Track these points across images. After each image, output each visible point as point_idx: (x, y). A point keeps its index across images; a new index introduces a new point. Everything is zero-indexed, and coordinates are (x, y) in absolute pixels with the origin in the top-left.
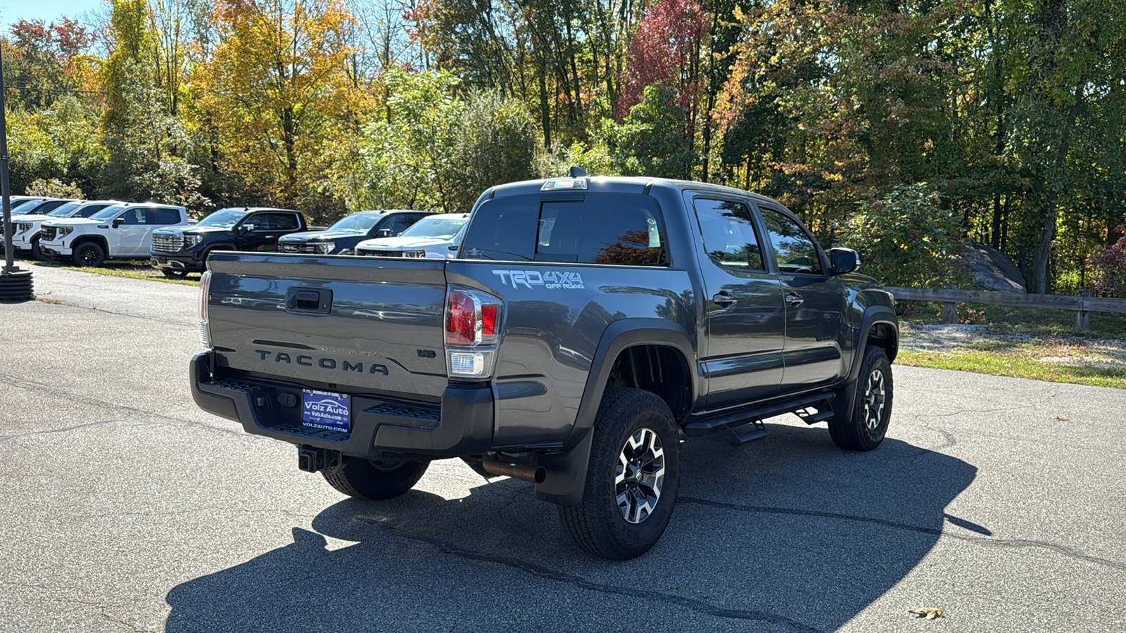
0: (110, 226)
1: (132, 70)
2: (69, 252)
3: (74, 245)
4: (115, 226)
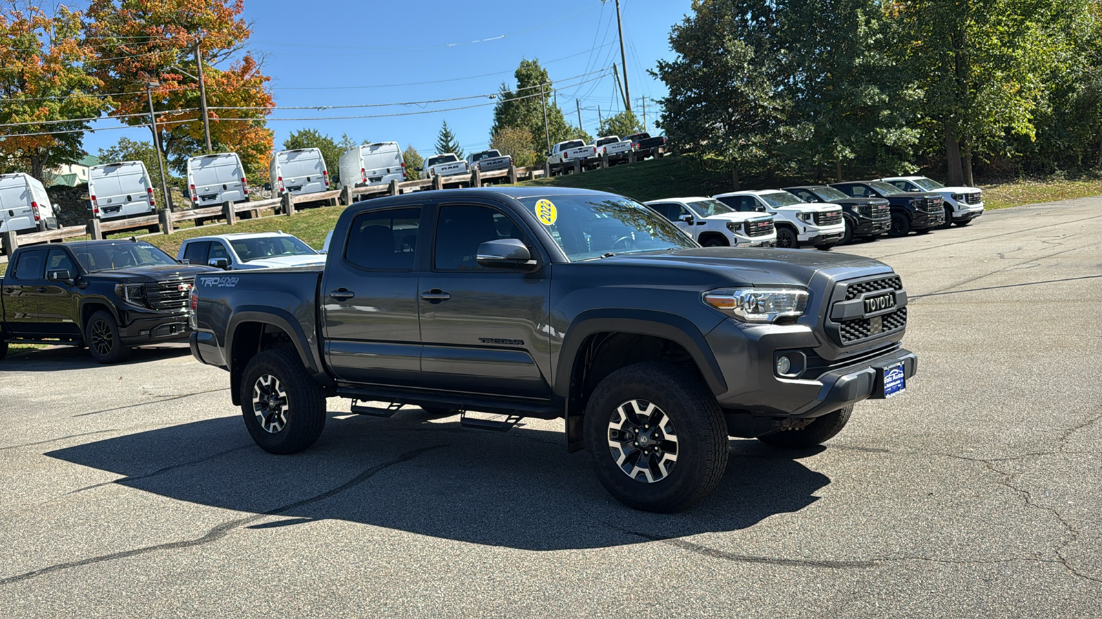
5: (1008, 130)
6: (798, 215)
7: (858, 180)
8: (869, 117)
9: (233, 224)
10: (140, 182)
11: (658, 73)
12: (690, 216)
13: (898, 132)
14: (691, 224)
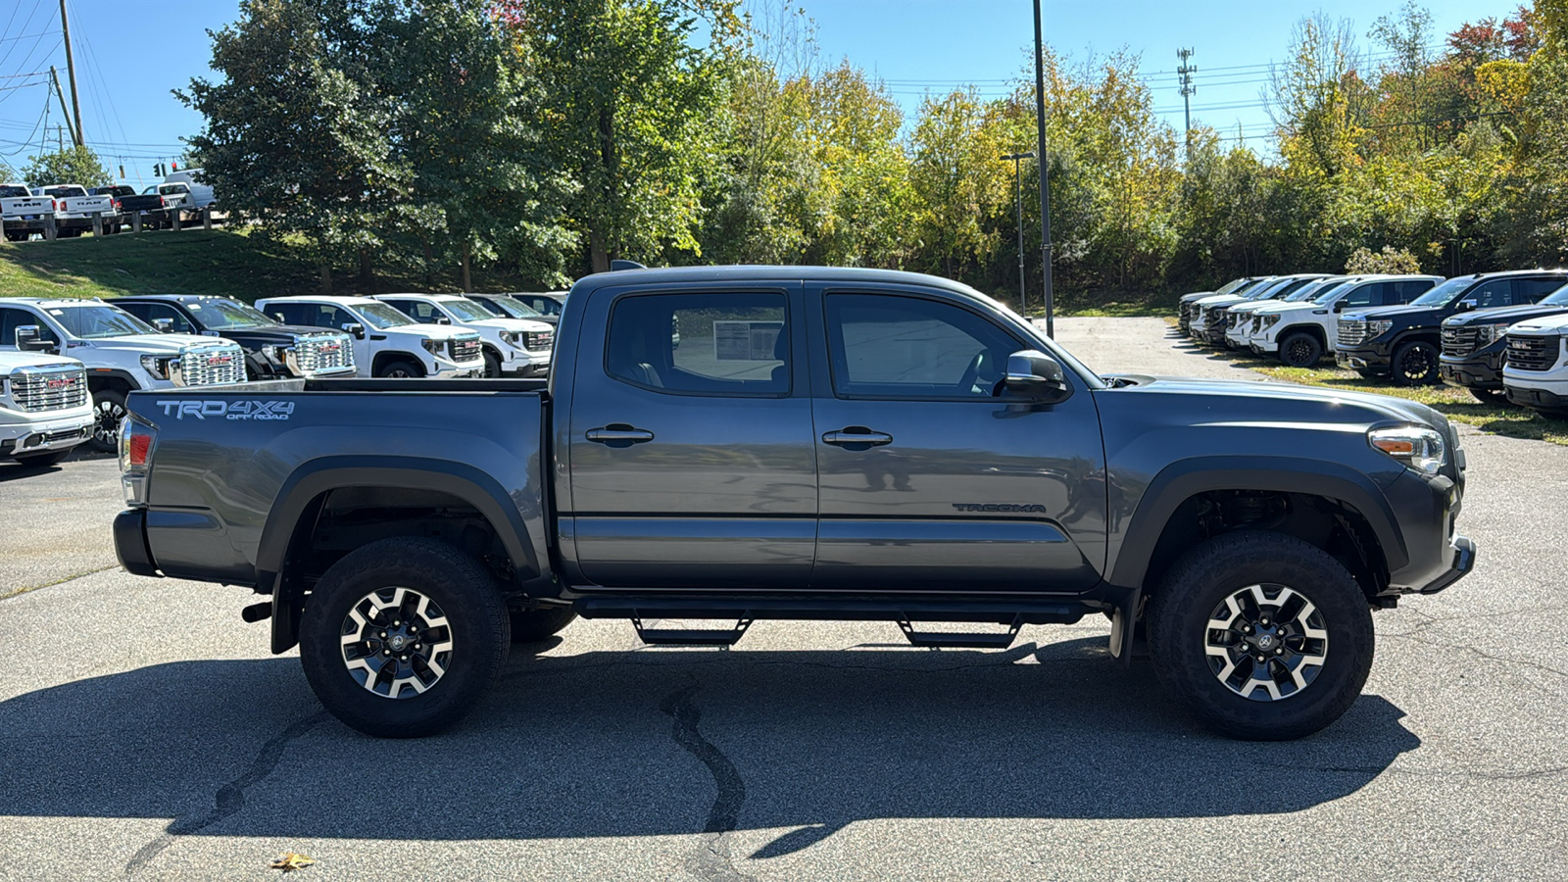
0: (1331, 311)
1: (1541, 72)
2: (1274, 347)
3: (1281, 338)
4: (1337, 311)
5: (666, 242)
6: (501, 334)
7: (478, 292)
8: (509, 207)
11: (192, 98)
12: (359, 326)
13: (550, 232)
14: (360, 337)
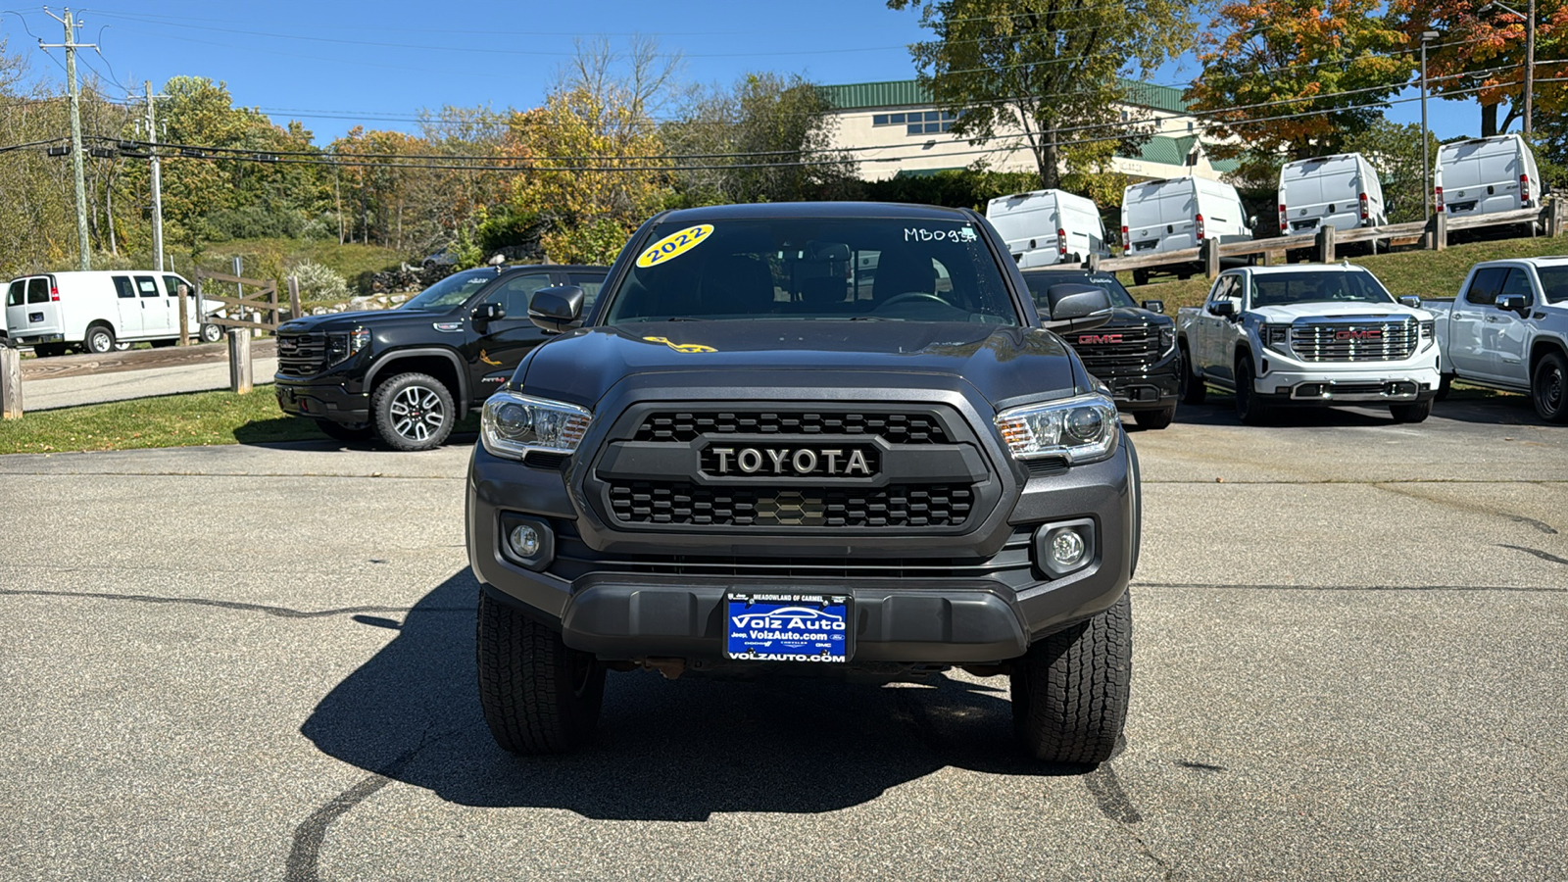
9: (1439, 249)
10: (1351, 185)
